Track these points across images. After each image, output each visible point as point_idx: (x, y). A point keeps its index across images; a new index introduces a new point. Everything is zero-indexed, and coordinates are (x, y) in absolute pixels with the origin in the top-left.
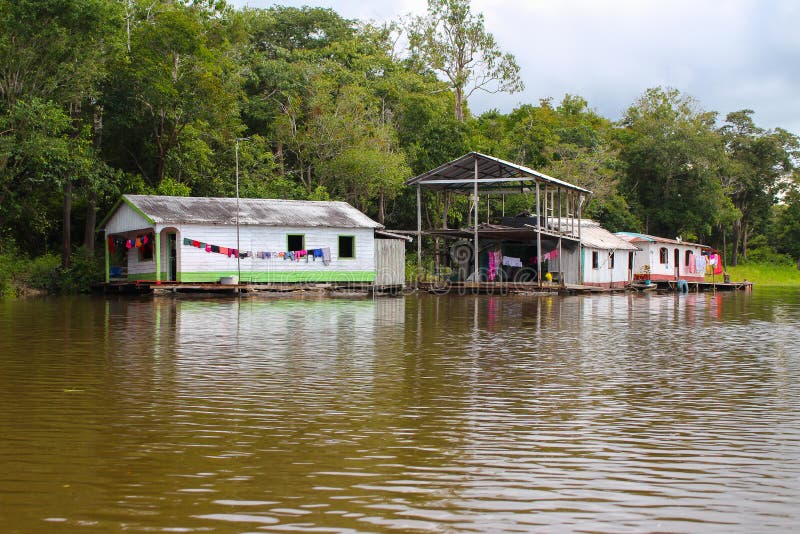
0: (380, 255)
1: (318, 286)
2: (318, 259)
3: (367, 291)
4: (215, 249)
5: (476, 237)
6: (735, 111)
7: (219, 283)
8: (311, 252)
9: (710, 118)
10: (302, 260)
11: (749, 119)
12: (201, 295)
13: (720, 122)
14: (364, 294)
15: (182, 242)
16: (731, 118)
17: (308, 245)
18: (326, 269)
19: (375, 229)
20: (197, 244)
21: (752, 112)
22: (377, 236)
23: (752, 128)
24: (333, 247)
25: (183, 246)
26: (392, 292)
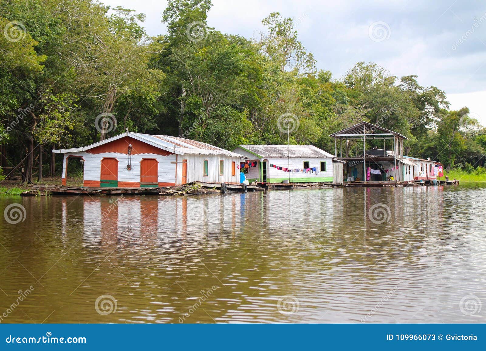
0: (335, 169)
1: (314, 184)
2: (314, 172)
3: (331, 185)
4: (280, 168)
5: (365, 160)
6: (406, 76)
7: (282, 183)
8: (312, 169)
9: (392, 80)
10: (309, 172)
11: (415, 81)
12: (281, 188)
13: (397, 83)
14: (330, 187)
15: (270, 166)
16: (404, 80)
17: (311, 166)
18: (317, 176)
19: (333, 158)
20: (275, 166)
21: (416, 76)
22: (334, 161)
23: (417, 87)
24: (319, 167)
25: (270, 167)
26: (339, 186)
